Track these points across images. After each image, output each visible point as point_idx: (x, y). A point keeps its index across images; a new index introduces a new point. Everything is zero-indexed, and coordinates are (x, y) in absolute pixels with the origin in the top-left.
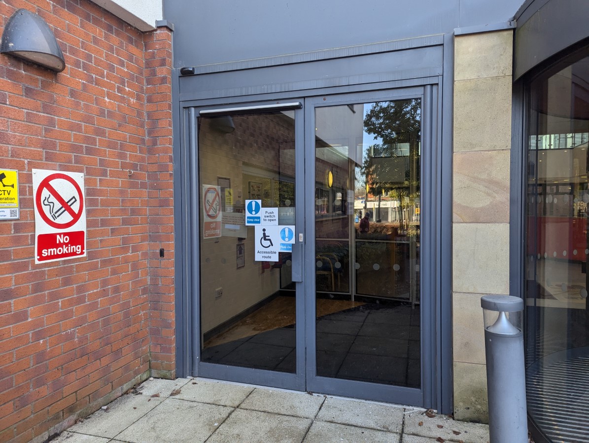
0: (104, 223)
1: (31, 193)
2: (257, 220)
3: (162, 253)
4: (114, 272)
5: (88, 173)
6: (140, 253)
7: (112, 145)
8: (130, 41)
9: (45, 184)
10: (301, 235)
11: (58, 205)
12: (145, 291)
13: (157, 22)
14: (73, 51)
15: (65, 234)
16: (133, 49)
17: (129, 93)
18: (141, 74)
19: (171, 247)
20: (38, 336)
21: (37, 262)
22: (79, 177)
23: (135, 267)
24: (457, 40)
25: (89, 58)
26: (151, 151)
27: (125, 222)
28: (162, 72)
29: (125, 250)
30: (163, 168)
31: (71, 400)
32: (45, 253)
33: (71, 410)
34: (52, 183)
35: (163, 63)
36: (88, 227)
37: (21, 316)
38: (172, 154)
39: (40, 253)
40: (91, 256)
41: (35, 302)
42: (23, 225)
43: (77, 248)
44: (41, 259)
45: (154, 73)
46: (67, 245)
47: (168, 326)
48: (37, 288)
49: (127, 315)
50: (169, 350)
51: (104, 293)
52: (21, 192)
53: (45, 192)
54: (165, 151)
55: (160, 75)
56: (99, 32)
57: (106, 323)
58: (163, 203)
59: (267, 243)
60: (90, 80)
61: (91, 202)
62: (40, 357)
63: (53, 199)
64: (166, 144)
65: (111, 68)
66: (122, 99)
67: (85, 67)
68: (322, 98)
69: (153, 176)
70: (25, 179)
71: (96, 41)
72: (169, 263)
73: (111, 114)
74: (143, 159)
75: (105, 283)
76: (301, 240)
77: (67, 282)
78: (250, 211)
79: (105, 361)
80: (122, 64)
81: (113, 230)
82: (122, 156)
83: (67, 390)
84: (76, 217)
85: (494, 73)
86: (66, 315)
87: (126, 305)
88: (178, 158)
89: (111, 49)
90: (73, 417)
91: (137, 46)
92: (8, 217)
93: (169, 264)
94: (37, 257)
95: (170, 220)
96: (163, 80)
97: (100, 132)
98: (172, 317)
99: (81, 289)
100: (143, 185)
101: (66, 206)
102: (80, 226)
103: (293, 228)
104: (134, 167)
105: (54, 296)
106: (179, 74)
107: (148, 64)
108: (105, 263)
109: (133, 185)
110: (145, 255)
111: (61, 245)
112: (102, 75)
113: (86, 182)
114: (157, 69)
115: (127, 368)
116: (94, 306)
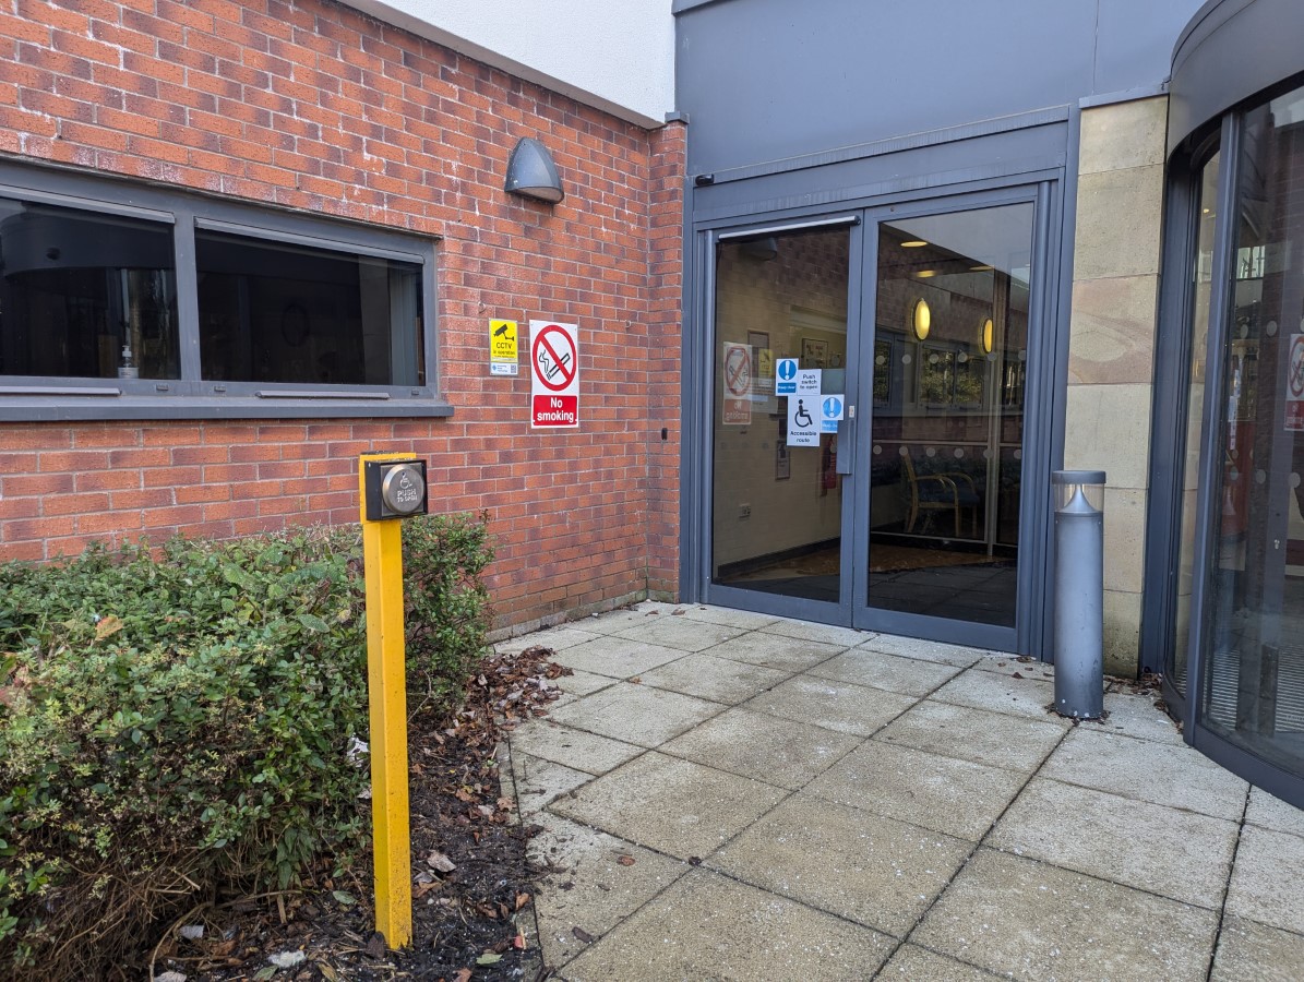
0: (598, 388)
1: (528, 348)
4: (608, 452)
5: (582, 326)
6: (637, 433)
7: (607, 288)
8: (633, 146)
9: (541, 337)
11: (552, 363)
12: (642, 484)
13: (667, 115)
14: (570, 175)
15: (559, 398)
16: (638, 158)
17: (630, 218)
18: (645, 188)
19: (675, 424)
20: (533, 509)
21: (533, 427)
22: (572, 329)
23: (631, 449)
24: (1084, 114)
25: (585, 179)
26: (654, 295)
27: (621, 389)
28: (672, 183)
29: (620, 425)
30: (668, 317)
31: (560, 594)
32: (541, 417)
33: (561, 605)
34: (548, 336)
35: (673, 171)
36: (581, 392)
37: (518, 484)
39: (535, 417)
40: (584, 427)
41: (531, 470)
42: (523, 384)
43: (569, 416)
44: (537, 423)
45: (660, 186)
46: (560, 410)
47: (670, 533)
48: (534, 456)
49: (621, 509)
50: (667, 564)
51: (596, 476)
52: (520, 346)
53: (541, 347)
54: (673, 293)
55: (669, 188)
56: (596, 143)
57: (598, 513)
58: (667, 366)
60: (586, 207)
61: (585, 361)
62: (535, 533)
63: (548, 355)
64: (674, 283)
65: (610, 188)
66: (621, 227)
67: (583, 192)
68: (889, 208)
69: (656, 329)
70: (524, 331)
71: (594, 156)
72: (674, 447)
73: (608, 248)
74: (643, 306)
75: (597, 464)
76: (852, 414)
77: (560, 454)
78: (783, 376)
79: (597, 560)
80: (621, 179)
81: (607, 399)
82: (619, 302)
83: (559, 580)
84: (570, 378)
85: (1136, 161)
86: (558, 493)
87: (619, 497)
88: (690, 301)
89: (610, 162)
90: (564, 614)
91: (640, 151)
92: (509, 373)
93: (673, 450)
94: (533, 421)
95: (675, 389)
96: (673, 195)
97: (595, 273)
98: (675, 520)
99: (573, 466)
100: (643, 342)
101: (560, 364)
102: (572, 390)
103: (841, 398)
104: (633, 316)
105: (548, 468)
106: (693, 183)
107: (654, 174)
108: (598, 438)
109: (631, 341)
110: (643, 435)
111: (554, 410)
112: (599, 200)
113: (581, 335)
114: (666, 180)
115: (620, 576)
116: (584, 490)
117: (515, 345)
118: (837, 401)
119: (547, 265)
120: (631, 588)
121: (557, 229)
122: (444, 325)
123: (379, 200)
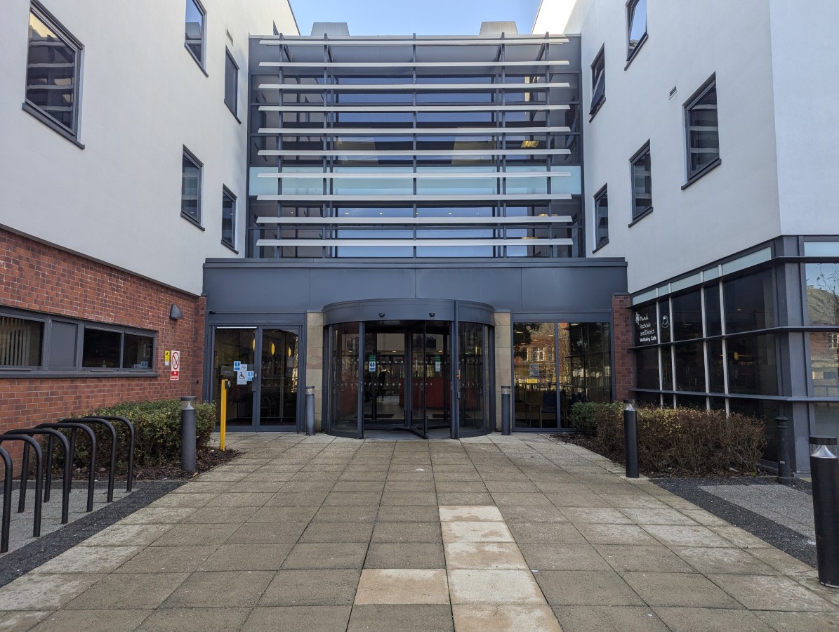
0: (182, 369)
2: (239, 369)
3: (197, 382)
4: (184, 387)
5: (180, 351)
6: (189, 382)
7: (185, 341)
8: (192, 301)
10: (256, 374)
11: (175, 362)
13: (200, 294)
15: (176, 371)
16: (193, 305)
17: (190, 321)
18: (194, 313)
19: (201, 379)
21: (171, 379)
23: (188, 387)
24: (308, 313)
25: (183, 312)
26: (195, 342)
27: (187, 369)
28: (202, 312)
29: (186, 379)
30: (200, 348)
34: (174, 355)
35: (203, 309)
37: (167, 396)
38: (204, 343)
40: (179, 380)
41: (170, 392)
42: (169, 368)
45: (199, 312)
48: (170, 388)
51: (181, 394)
53: (173, 358)
54: (201, 342)
56: (185, 302)
58: (200, 362)
59: (242, 378)
60: (183, 320)
61: (181, 361)
64: (202, 338)
65: (188, 314)
66: (188, 324)
68: (265, 326)
69: (195, 352)
70: (171, 353)
71: (184, 306)
72: (200, 386)
73: (186, 330)
74: (193, 345)
77: (175, 387)
80: (190, 311)
81: (184, 372)
82: (187, 344)
84: (178, 366)
85: (318, 324)
91: (194, 302)
92: (168, 365)
95: (201, 368)
96: (202, 315)
97: (184, 337)
99: (176, 391)
102: (178, 369)
105: (173, 391)
106: (208, 313)
107: (196, 309)
109: (190, 355)
112: (185, 317)
113: (180, 354)
117: (169, 358)
118: (252, 372)
119: (175, 335)
121: (178, 326)
122: (158, 353)
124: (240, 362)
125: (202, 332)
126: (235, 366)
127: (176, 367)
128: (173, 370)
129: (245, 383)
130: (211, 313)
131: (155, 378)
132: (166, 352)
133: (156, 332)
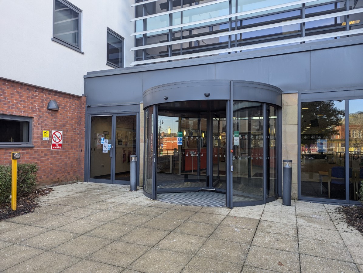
0: (67, 142)
1: (51, 135)
2: (103, 142)
3: (81, 151)
4: (69, 154)
5: (63, 131)
6: (76, 150)
7: (69, 124)
8: (76, 100)
9: (54, 133)
10: (112, 146)
11: (56, 138)
12: (77, 160)
13: (82, 95)
14: (61, 105)
15: (58, 144)
16: (77, 102)
17: (75, 112)
18: (78, 107)
19: (84, 149)
20: (51, 164)
21: (52, 149)
22: (61, 132)
23: (74, 153)
24: (141, 104)
25: (65, 106)
26: (80, 125)
27: (72, 142)
28: (83, 106)
29: (72, 149)
30: (82, 130)
31: (57, 180)
32: (53, 147)
33: (57, 182)
35: (83, 104)
36: (63, 143)
37: (48, 159)
38: (85, 126)
40: (63, 149)
41: (51, 157)
42: (50, 141)
43: (60, 147)
45: (81, 106)
46: (58, 146)
47: (82, 169)
48: (52, 154)
49: (71, 165)
50: (82, 175)
51: (66, 158)
52: (49, 135)
53: (54, 135)
54: (83, 125)
56: (68, 100)
57: (66, 165)
58: (82, 138)
59: (105, 148)
60: (65, 110)
61: (64, 137)
62: (51, 168)
65: (70, 107)
66: (73, 114)
67: (64, 108)
69: (80, 131)
70: (50, 132)
71: (67, 102)
72: (83, 153)
73: (70, 118)
74: (78, 127)
75: (66, 156)
77: (58, 154)
79: (66, 174)
80: (73, 105)
81: (69, 144)
82: (72, 127)
83: (57, 178)
84: (60, 141)
86: (57, 161)
87: (71, 162)
88: (86, 127)
89: (70, 103)
90: (58, 184)
91: (77, 100)
92: (47, 140)
95: (84, 142)
96: (83, 108)
97: (67, 122)
98: (83, 167)
99: (61, 156)
100: (78, 134)
101: (58, 138)
104: (75, 129)
105: (55, 157)
106: (87, 107)
107: (80, 104)
108: (66, 151)
109: (75, 134)
112: (68, 109)
113: (63, 133)
115: (71, 177)
116: (63, 161)
117: (48, 135)
118: (110, 145)
119: (56, 121)
120: (74, 180)
121: (58, 115)
122: (33, 132)
123: (21, 112)
124: (104, 138)
125: (84, 119)
126: (101, 141)
127: (58, 141)
128: (53, 142)
129: (107, 152)
130: (89, 107)
131: (32, 148)
132: (44, 131)
133: (32, 118)
